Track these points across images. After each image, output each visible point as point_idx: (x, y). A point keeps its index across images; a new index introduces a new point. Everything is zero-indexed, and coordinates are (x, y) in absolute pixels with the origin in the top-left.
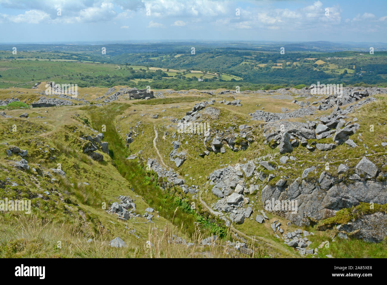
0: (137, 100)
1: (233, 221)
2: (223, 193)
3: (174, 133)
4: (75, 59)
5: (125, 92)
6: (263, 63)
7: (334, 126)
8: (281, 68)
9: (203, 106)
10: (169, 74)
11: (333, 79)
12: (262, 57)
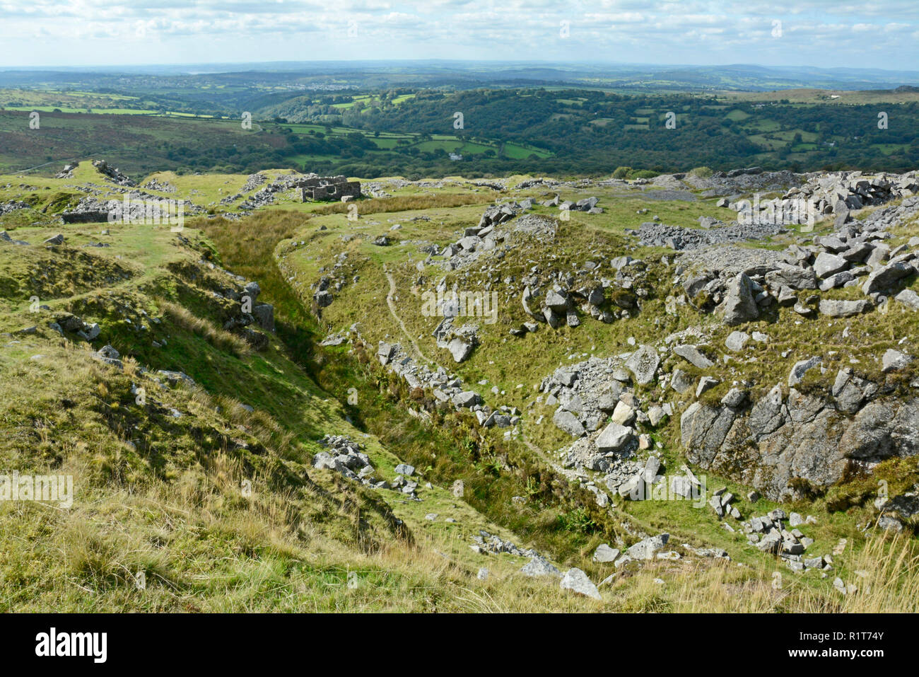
0: (324, 205)
1: (614, 493)
2: (584, 424)
3: (442, 280)
4: (151, 108)
5: (290, 184)
6: (602, 116)
7: (862, 257)
8: (647, 127)
9: (510, 213)
10: (380, 143)
11: (769, 155)
12: (601, 104)
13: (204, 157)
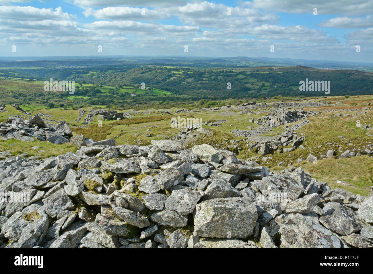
5: (95, 114)
6: (190, 77)
7: (291, 138)
10: (102, 90)
11: (253, 91)
12: (189, 73)
13: (29, 97)
